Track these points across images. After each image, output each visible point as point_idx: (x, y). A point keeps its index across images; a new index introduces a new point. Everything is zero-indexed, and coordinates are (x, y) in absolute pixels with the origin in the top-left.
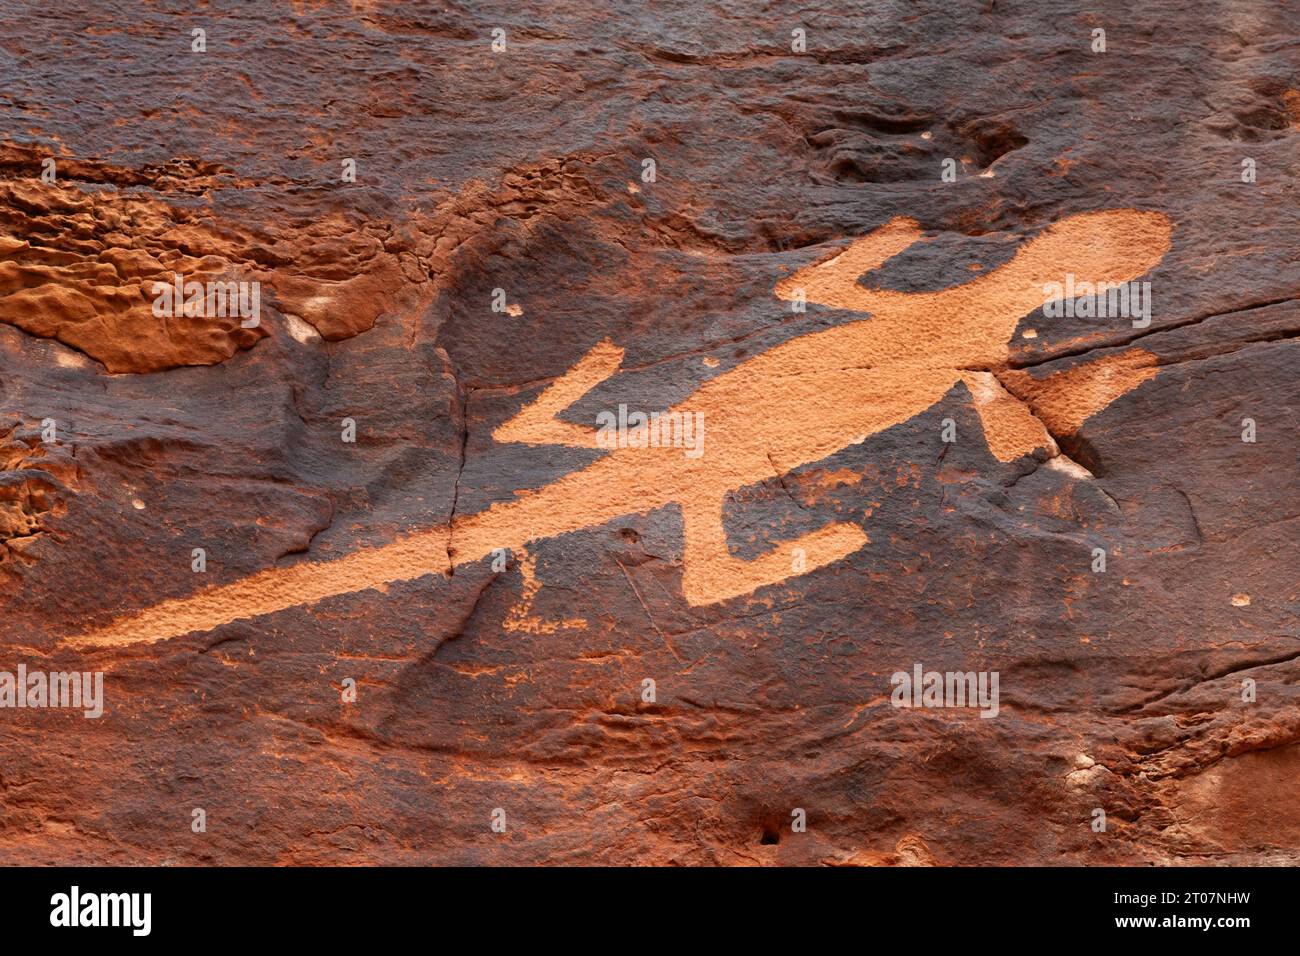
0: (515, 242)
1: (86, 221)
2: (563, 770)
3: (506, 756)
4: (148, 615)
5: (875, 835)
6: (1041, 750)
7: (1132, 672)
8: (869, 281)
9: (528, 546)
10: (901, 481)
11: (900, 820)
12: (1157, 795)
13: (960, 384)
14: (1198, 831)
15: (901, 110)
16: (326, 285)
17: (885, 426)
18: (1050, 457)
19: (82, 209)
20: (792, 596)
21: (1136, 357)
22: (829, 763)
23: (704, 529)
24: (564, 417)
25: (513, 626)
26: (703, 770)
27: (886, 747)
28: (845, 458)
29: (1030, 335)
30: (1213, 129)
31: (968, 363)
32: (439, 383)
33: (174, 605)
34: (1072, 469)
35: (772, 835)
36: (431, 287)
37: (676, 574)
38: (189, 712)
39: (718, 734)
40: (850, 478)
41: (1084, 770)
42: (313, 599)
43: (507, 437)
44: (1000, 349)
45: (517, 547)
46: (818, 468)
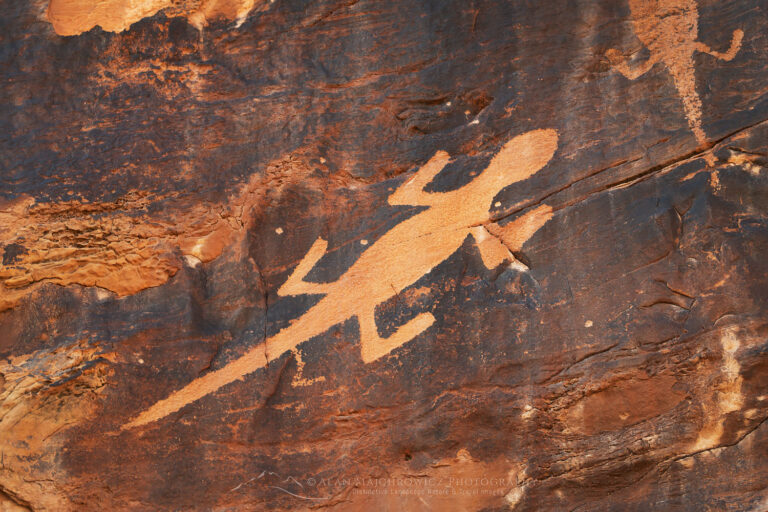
0: (276, 199)
1: (98, 233)
2: (324, 443)
3: (300, 441)
4: (153, 408)
5: (449, 451)
6: (511, 406)
7: (546, 364)
8: (429, 188)
9: (297, 347)
10: (447, 289)
11: (457, 444)
12: (559, 417)
13: (470, 236)
14: (576, 429)
15: (435, 94)
16: (200, 239)
17: (439, 262)
18: (511, 262)
19: (96, 228)
20: (406, 351)
21: (545, 208)
22: (427, 424)
23: (368, 326)
24: (306, 279)
25: (295, 384)
26: (378, 435)
27: (449, 414)
28: (424, 282)
29: (498, 204)
31: (473, 223)
32: (251, 275)
33: (161, 403)
34: (519, 267)
35: (408, 457)
36: (243, 230)
37: (358, 350)
38: (174, 447)
39: (382, 419)
40: (426, 291)
41: (528, 412)
42: (216, 389)
43: (282, 292)
44: (486, 215)
45: (293, 348)
46: (412, 288)
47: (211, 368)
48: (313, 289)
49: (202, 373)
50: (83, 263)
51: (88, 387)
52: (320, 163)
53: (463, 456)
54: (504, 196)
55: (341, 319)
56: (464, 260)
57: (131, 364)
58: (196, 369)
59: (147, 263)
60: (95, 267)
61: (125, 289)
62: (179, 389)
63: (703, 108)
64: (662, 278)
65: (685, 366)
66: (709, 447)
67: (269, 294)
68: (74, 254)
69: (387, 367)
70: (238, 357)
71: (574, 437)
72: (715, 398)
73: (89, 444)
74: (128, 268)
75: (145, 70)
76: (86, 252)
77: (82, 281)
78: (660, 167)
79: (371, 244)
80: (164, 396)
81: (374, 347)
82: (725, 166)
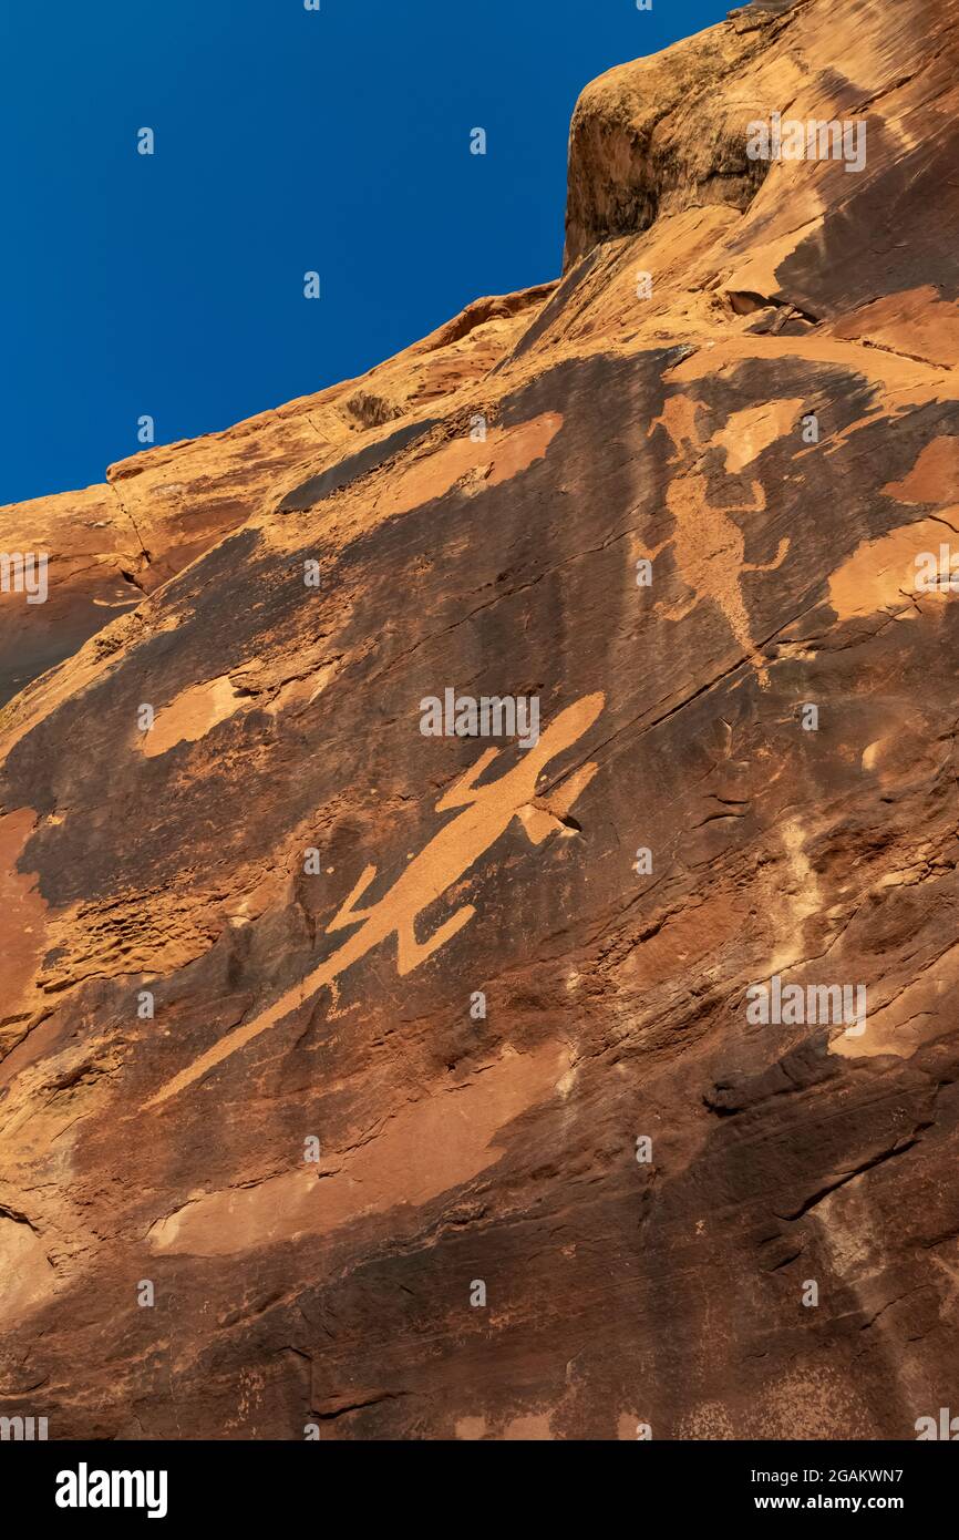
0: (326, 840)
1: (141, 917)
2: (357, 1075)
3: (333, 1079)
4: (174, 1080)
5: (492, 1049)
6: (556, 976)
7: (592, 922)
8: (476, 785)
10: (489, 875)
11: (500, 1038)
12: (609, 977)
13: (515, 817)
14: (631, 986)
16: (245, 897)
17: (482, 852)
18: (559, 830)
19: (139, 913)
20: (445, 951)
23: (407, 937)
25: (330, 1018)
26: (415, 1050)
28: (466, 876)
29: (544, 777)
30: (622, 640)
31: (519, 804)
32: (296, 920)
34: (571, 833)
35: (452, 1067)
36: (288, 878)
37: (395, 963)
38: (194, 1118)
39: (420, 1031)
40: (467, 884)
41: (573, 980)
42: (243, 1044)
43: (330, 929)
44: (531, 792)
45: (330, 981)
46: (454, 885)
47: (239, 1023)
48: (360, 915)
50: (126, 951)
51: (102, 1072)
52: (370, 795)
53: (507, 1050)
55: (381, 938)
56: (509, 841)
57: (154, 1038)
58: (224, 1027)
60: (137, 952)
61: (171, 967)
62: (203, 1053)
63: (751, 619)
64: (712, 791)
65: (744, 876)
66: (789, 964)
67: (316, 934)
68: (118, 943)
69: (424, 974)
71: (630, 996)
72: (786, 904)
73: (102, 1135)
74: (171, 944)
75: (218, 762)
76: (131, 939)
77: (128, 970)
78: (707, 687)
80: (188, 1064)
81: (410, 957)
82: (775, 662)
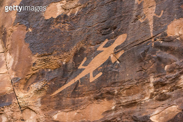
0: (78, 50)
1: (48, 59)
2: (83, 97)
3: (79, 97)
4: (55, 92)
5: (103, 99)
6: (113, 91)
7: (120, 83)
10: (105, 67)
11: (104, 97)
12: (121, 93)
13: (110, 56)
14: (124, 95)
15: (107, 27)
16: (65, 59)
17: (104, 62)
20: (97, 80)
21: (123, 51)
22: (100, 94)
23: (91, 75)
24: (83, 65)
25: (79, 86)
26: (92, 95)
27: (103, 92)
28: (101, 66)
29: (115, 50)
30: (131, 23)
31: (111, 54)
32: (74, 65)
34: (118, 62)
35: (97, 99)
36: (72, 57)
37: (89, 80)
38: (59, 99)
39: (92, 93)
40: (101, 68)
41: (116, 92)
42: (66, 88)
43: (79, 68)
44: (113, 52)
45: (79, 79)
46: (99, 67)
47: (65, 84)
48: (84, 67)
49: (63, 85)
50: (46, 65)
51: (44, 89)
52: (86, 43)
53: (105, 100)
54: (116, 48)
55: (87, 73)
56: (109, 61)
57: (52, 84)
59: (56, 64)
60: (48, 65)
61: (53, 69)
64: (141, 66)
65: (143, 84)
66: (147, 99)
67: (77, 68)
68: (45, 63)
69: (94, 83)
70: (70, 81)
71: (124, 97)
72: (149, 90)
73: (45, 99)
74: (53, 65)
75: (59, 25)
76: (46, 63)
77: (46, 68)
78: (144, 42)
79: (93, 58)
80: (57, 90)
81: (92, 79)
82: (155, 41)
